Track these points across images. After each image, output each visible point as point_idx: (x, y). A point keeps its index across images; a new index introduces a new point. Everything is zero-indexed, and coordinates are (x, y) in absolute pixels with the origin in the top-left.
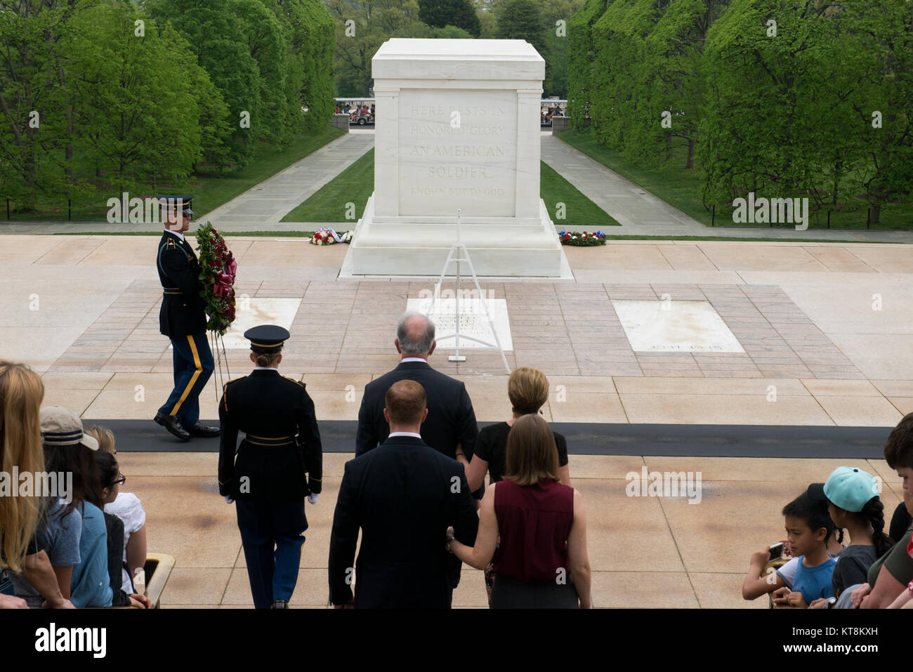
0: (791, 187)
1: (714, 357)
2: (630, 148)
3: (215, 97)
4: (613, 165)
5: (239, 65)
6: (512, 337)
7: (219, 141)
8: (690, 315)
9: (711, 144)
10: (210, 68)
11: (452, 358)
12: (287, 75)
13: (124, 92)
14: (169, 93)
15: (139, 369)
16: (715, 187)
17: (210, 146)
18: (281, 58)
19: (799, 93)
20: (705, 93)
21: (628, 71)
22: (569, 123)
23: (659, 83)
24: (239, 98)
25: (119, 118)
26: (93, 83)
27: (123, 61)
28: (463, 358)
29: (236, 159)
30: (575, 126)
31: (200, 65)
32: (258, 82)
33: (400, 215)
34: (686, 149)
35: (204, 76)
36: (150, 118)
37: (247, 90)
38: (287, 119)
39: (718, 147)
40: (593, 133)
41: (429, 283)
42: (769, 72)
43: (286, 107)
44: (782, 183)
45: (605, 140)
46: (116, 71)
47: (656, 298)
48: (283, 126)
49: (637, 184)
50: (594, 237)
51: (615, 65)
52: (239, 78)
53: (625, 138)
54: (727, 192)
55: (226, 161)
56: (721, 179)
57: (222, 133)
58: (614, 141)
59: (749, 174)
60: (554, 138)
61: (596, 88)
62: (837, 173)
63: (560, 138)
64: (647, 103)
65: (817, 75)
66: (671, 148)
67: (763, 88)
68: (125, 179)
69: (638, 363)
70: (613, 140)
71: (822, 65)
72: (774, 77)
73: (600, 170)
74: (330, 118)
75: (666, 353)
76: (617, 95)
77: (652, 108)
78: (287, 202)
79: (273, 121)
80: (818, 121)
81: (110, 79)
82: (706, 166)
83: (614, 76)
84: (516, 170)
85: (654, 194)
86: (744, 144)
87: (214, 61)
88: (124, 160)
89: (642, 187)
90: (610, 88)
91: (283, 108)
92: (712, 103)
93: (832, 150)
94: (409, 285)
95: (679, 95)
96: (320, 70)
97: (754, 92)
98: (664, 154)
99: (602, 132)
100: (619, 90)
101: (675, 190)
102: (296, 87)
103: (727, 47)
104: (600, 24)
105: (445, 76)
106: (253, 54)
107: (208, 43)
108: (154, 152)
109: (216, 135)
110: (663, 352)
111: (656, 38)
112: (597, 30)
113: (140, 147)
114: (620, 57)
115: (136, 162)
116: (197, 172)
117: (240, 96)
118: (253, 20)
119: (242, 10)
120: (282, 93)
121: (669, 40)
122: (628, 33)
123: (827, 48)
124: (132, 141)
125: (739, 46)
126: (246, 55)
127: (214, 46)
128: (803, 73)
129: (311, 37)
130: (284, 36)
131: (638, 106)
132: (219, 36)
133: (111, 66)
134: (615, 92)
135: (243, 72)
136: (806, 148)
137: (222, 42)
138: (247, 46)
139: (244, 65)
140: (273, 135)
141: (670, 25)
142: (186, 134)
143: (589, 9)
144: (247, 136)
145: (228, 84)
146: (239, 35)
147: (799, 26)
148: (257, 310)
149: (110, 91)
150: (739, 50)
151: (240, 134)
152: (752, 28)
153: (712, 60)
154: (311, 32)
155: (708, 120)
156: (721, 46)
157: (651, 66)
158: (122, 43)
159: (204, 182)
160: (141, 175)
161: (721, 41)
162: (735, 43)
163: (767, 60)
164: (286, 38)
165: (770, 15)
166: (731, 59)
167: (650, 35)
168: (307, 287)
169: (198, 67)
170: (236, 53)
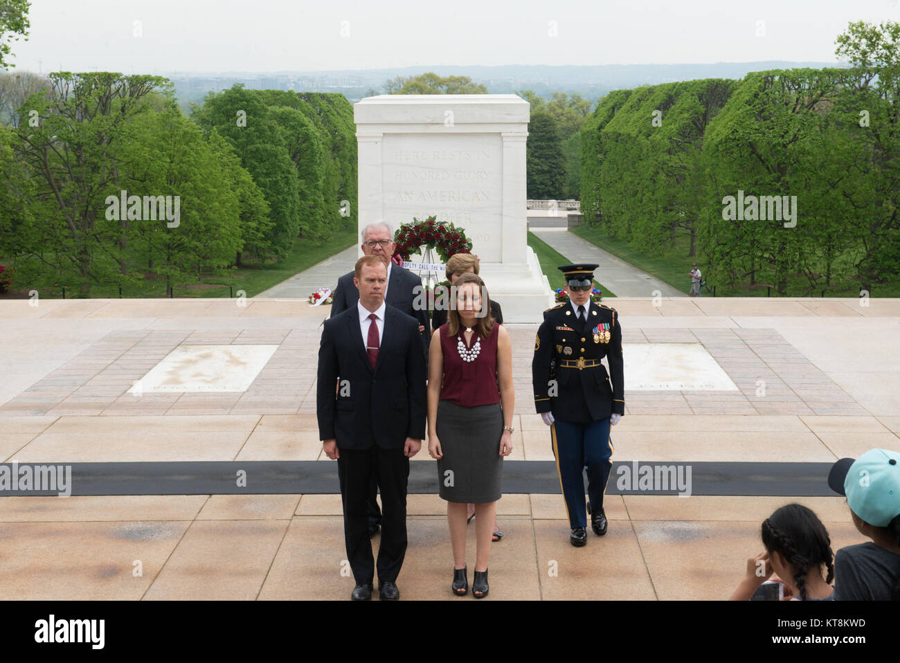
0: (786, 269)
1: (705, 396)
2: (638, 238)
3: (257, 195)
4: (622, 254)
5: (279, 167)
7: (260, 235)
8: (681, 356)
9: (712, 229)
10: (252, 170)
12: (324, 177)
13: (170, 189)
14: (211, 189)
15: (88, 412)
16: (716, 269)
17: (253, 240)
18: (318, 161)
19: (792, 181)
20: (705, 185)
21: (634, 169)
22: (582, 219)
23: (663, 178)
24: (279, 197)
26: (142, 181)
27: (169, 160)
29: (276, 252)
30: (588, 222)
31: (244, 167)
32: (297, 184)
34: (689, 240)
35: (246, 176)
36: (194, 212)
37: (286, 190)
38: (325, 217)
39: (718, 233)
40: (604, 226)
42: (763, 162)
43: (323, 207)
44: (778, 265)
45: (616, 232)
46: (163, 170)
47: (646, 341)
48: (321, 223)
49: (643, 270)
51: (622, 164)
52: (280, 178)
53: (633, 230)
54: (727, 274)
55: (267, 254)
56: (721, 262)
57: (263, 228)
59: (747, 257)
60: (569, 233)
61: (605, 186)
62: (829, 256)
63: (575, 233)
64: (652, 197)
65: (809, 164)
66: (675, 237)
67: (758, 177)
68: (171, 268)
70: (622, 233)
71: (813, 155)
72: (768, 168)
73: (610, 259)
75: (654, 391)
76: (625, 191)
77: (657, 200)
79: (312, 218)
80: (811, 207)
81: (157, 177)
82: (707, 251)
83: (622, 175)
84: (502, 215)
85: (659, 278)
86: (742, 230)
87: (256, 163)
88: (170, 251)
89: (649, 272)
90: (618, 185)
91: (321, 207)
92: (712, 193)
93: (825, 234)
95: (681, 189)
97: (750, 181)
98: (668, 244)
99: (612, 225)
100: (626, 186)
101: (679, 275)
102: (334, 188)
103: (723, 141)
104: (608, 129)
105: (429, 121)
106: (294, 158)
107: (250, 147)
108: (198, 244)
109: (258, 230)
110: (650, 391)
111: (658, 137)
112: (606, 134)
113: (185, 239)
114: (627, 156)
115: (181, 254)
116: (239, 264)
117: (279, 195)
118: (293, 127)
119: (283, 119)
120: (320, 193)
121: (670, 138)
122: (634, 134)
123: (817, 140)
124: (178, 234)
125: (735, 139)
126: (286, 158)
127: (257, 151)
128: (795, 162)
129: (347, 144)
130: (321, 142)
131: (644, 200)
132: (261, 141)
133: (158, 166)
134: (623, 188)
135: (283, 173)
136: (799, 232)
137: (263, 146)
138: (287, 151)
139: (284, 166)
140: (312, 231)
141: (671, 125)
142: (227, 227)
143: (599, 116)
144: (286, 231)
145: (269, 184)
146: (280, 140)
147: (791, 120)
148: (231, 357)
149: (157, 189)
150: (734, 143)
151: (279, 229)
152: (747, 123)
153: (710, 154)
154: (347, 140)
155: (708, 209)
156: (718, 140)
157: (655, 163)
158: (168, 144)
159: (247, 273)
160: (186, 265)
161: (718, 135)
162: (731, 137)
163: (761, 152)
164: (323, 144)
165: (763, 111)
166: (728, 151)
167: (653, 135)
168: (287, 335)
169: (241, 169)
170: (276, 156)
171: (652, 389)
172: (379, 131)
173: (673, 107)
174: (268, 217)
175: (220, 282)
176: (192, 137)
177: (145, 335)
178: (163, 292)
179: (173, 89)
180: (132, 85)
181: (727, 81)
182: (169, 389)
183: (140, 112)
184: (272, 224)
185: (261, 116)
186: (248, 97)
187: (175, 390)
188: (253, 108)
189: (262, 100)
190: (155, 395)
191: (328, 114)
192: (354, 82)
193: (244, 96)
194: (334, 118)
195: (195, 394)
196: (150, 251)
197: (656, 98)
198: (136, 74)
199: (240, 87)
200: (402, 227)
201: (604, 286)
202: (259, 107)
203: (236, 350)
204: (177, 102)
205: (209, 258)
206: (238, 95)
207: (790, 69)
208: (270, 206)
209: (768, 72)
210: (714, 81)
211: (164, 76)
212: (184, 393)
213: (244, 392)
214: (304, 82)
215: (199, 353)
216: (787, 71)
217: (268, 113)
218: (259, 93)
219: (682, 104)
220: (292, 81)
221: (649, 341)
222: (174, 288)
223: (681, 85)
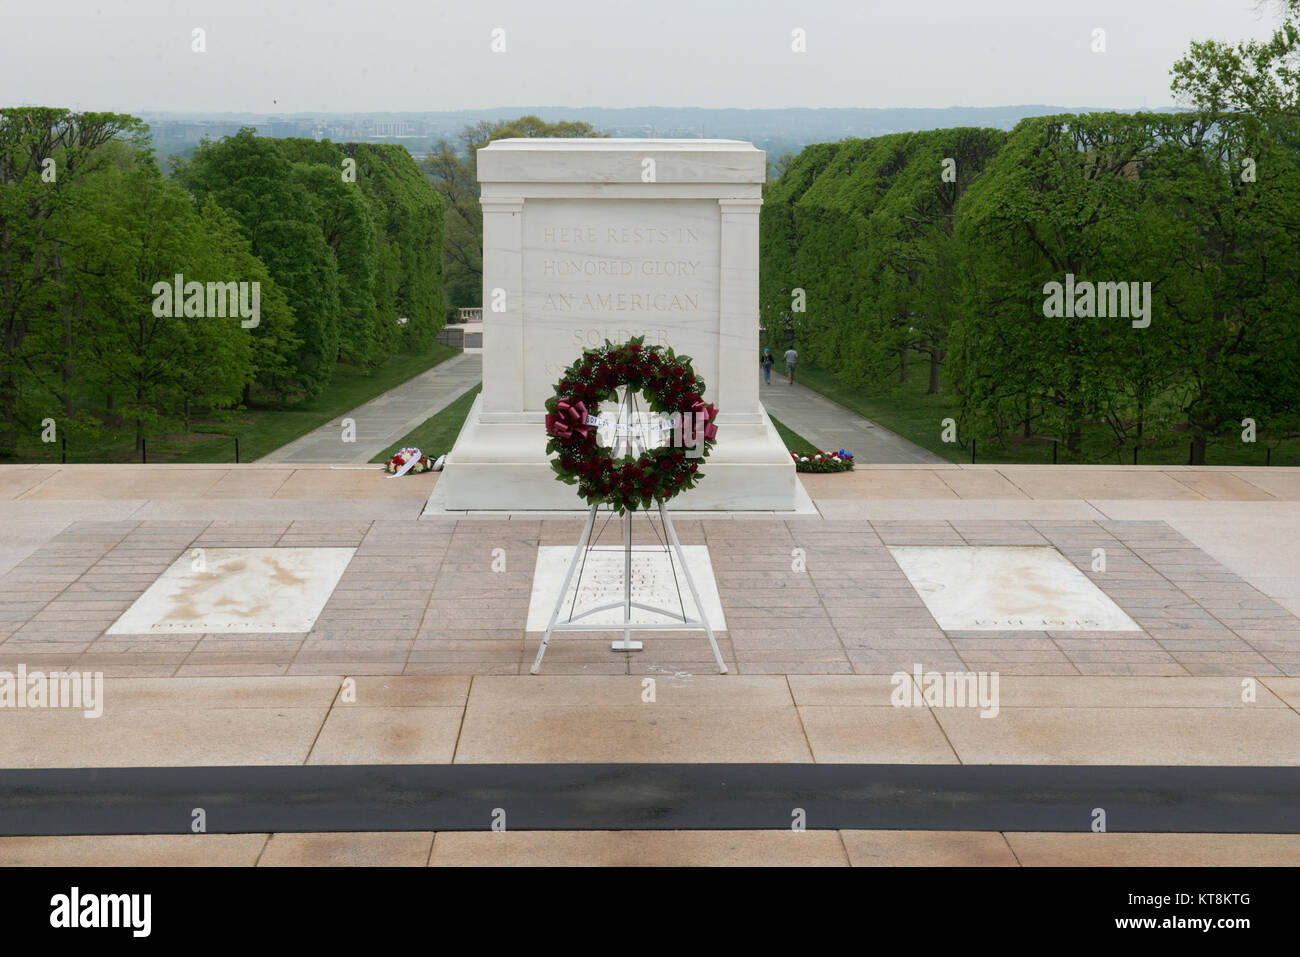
0: (1081, 413)
1: (1089, 640)
2: (850, 365)
3: (276, 298)
4: (826, 390)
5: (309, 254)
6: (723, 607)
7: (280, 358)
8: (1028, 568)
9: (968, 355)
10: (268, 258)
11: (616, 645)
12: (376, 271)
13: (144, 288)
16: (975, 414)
17: (270, 366)
18: (368, 247)
20: (957, 286)
21: (846, 261)
23: (890, 275)
24: (309, 300)
25: (137, 325)
26: (99, 275)
27: (141, 244)
28: (638, 645)
29: (305, 384)
30: (772, 341)
31: (256, 255)
32: (337, 280)
33: (524, 411)
34: (927, 369)
35: (259, 269)
37: (320, 290)
38: (378, 331)
39: (978, 359)
41: (575, 522)
42: (1046, 253)
43: (375, 316)
44: (1069, 408)
45: (815, 357)
46: (131, 258)
47: (964, 543)
48: (372, 340)
49: (862, 415)
50: (836, 458)
51: (827, 255)
52: (309, 271)
53: (843, 353)
54: (991, 421)
55: (290, 388)
56: (983, 403)
57: (285, 347)
58: (827, 358)
59: (1022, 397)
62: (1143, 394)
64: (873, 304)
65: (1115, 257)
66: (906, 365)
67: (1038, 276)
68: (143, 410)
69: (956, 651)
70: (825, 358)
71: (1121, 243)
72: (1053, 263)
73: (810, 397)
74: (438, 332)
75: (1001, 633)
76: (830, 295)
77: (881, 309)
78: (372, 442)
79: (357, 334)
81: (123, 270)
82: (961, 386)
83: (826, 270)
84: (719, 333)
85: (888, 428)
86: (1015, 354)
87: (274, 250)
88: (142, 382)
89: (870, 418)
90: (821, 286)
91: (371, 316)
92: (967, 299)
93: (1138, 362)
94: (541, 524)
95: (917, 293)
96: (424, 267)
98: (897, 375)
99: (811, 346)
100: (833, 287)
102: (390, 288)
103: (987, 220)
104: (806, 201)
105: (600, 178)
106: (330, 241)
107: (266, 224)
108: (185, 371)
109: (276, 351)
110: (995, 632)
111: (884, 214)
112: (802, 209)
113: (165, 365)
114: (834, 244)
115: (159, 387)
116: (249, 403)
117: (309, 297)
118: (329, 195)
119: (314, 182)
120: (370, 296)
121: (902, 217)
122: (845, 210)
123: (1128, 220)
124: (154, 357)
125: (1004, 218)
126: (319, 242)
127: (275, 229)
128: (1095, 254)
129: (411, 221)
130: (373, 218)
131: (861, 309)
132: (282, 214)
133: (125, 252)
134: (827, 292)
135: (315, 264)
136: (1101, 359)
137: (285, 223)
138: (321, 230)
139: (317, 254)
140: (357, 353)
141: (903, 196)
142: (230, 345)
143: (789, 182)
144: (320, 352)
145: (293, 281)
146: (311, 215)
147: (1088, 189)
148: (277, 568)
149: (122, 286)
150: (1004, 224)
151: (310, 349)
152: (1022, 193)
153: (967, 240)
154: (411, 215)
155: (962, 323)
156: (979, 219)
157: (878, 253)
158: (141, 219)
159: (258, 417)
160: (166, 405)
161: (978, 211)
162: (999, 214)
163: (1043, 238)
164: (375, 220)
165: (1046, 176)
166: (994, 236)
167: (875, 212)
168: (368, 530)
169: (252, 258)
170: (305, 238)
171: (997, 628)
172: (520, 194)
173: (906, 169)
174: (291, 331)
175: (217, 430)
176: (177, 209)
177: (130, 530)
178: (131, 445)
179: (148, 134)
180: (83, 128)
181: (987, 131)
182: (177, 628)
183: (95, 168)
184: (297, 341)
185: (282, 178)
186: (262, 149)
187: (188, 630)
188: (270, 165)
189: (282, 153)
190: (156, 639)
191: (382, 175)
192: (412, 130)
193: (255, 146)
194: (390, 181)
195: (224, 637)
196: (109, 383)
197: (878, 157)
198: (90, 110)
199: (250, 133)
200: (585, 354)
201: (805, 438)
202: (278, 164)
203: (285, 557)
204: (153, 155)
205: (201, 393)
206: (246, 144)
207: (1087, 114)
208: (296, 314)
209: (1053, 118)
210: (967, 132)
211: (134, 116)
212: (205, 635)
213: (308, 633)
214: (337, 129)
215: (223, 562)
216: (1082, 116)
217: (292, 172)
218: (278, 143)
219: (919, 165)
220: (320, 127)
221: (968, 543)
222: (147, 439)
223: (916, 136)
